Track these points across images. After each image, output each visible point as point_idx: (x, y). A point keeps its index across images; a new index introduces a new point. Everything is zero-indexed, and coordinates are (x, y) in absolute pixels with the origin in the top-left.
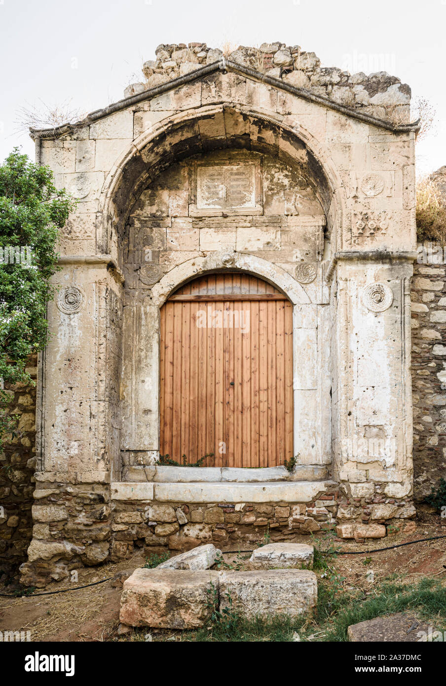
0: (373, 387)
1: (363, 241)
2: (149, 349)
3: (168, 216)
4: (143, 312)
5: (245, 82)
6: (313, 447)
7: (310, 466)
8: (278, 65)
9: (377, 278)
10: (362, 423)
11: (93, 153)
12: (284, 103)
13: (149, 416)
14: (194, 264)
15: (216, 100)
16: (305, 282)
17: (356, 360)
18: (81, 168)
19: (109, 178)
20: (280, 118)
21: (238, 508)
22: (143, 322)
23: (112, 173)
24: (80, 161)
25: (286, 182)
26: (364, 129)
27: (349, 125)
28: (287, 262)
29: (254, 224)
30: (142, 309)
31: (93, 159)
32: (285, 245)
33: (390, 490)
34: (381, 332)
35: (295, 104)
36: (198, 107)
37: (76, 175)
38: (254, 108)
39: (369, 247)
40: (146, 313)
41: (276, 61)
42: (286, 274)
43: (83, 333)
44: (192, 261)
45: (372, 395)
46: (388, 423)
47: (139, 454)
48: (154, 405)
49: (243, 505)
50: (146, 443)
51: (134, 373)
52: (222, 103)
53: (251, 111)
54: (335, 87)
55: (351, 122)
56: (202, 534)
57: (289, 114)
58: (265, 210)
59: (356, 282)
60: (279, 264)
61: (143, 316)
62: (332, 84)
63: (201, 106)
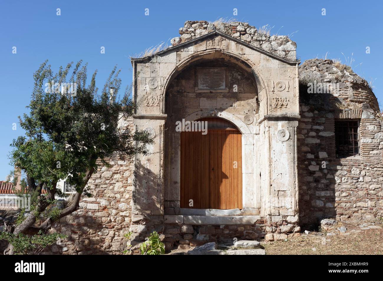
0: (281, 174)
1: (276, 110)
2: (176, 153)
3: (185, 92)
4: (173, 136)
5: (225, 40)
6: (252, 200)
7: (251, 209)
8: (238, 31)
9: (282, 126)
10: (277, 190)
11: (159, 68)
12: (242, 49)
13: (176, 185)
14: (197, 115)
15: (212, 47)
16: (248, 123)
17: (274, 162)
18: (153, 75)
19: (166, 80)
20: (241, 56)
21: (221, 227)
22: (173, 141)
23: (167, 78)
24: (153, 72)
25: (239, 77)
26: (277, 62)
27: (270, 60)
28: (240, 114)
29: (224, 96)
30: (173, 135)
31: (158, 72)
32: (239, 106)
33: (289, 219)
34: (285, 150)
35: (247, 50)
36: (205, 50)
37: (151, 79)
38: (229, 51)
39: (279, 113)
40: (175, 137)
41: (238, 30)
42: (239, 120)
43: (155, 148)
44: (196, 113)
45: (281, 177)
46: (288, 190)
47: (172, 202)
48: (179, 180)
49: (224, 226)
50: (175, 197)
51: (169, 164)
52: (215, 49)
53: (228, 52)
54: (263, 42)
55: (271, 58)
56: (205, 239)
57: (244, 54)
58: (230, 90)
59: (274, 128)
60: (236, 115)
61: (173, 138)
62: (263, 41)
63: (206, 50)
